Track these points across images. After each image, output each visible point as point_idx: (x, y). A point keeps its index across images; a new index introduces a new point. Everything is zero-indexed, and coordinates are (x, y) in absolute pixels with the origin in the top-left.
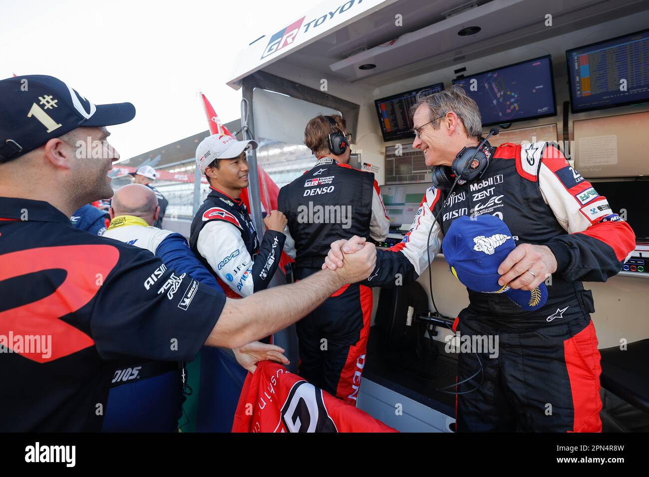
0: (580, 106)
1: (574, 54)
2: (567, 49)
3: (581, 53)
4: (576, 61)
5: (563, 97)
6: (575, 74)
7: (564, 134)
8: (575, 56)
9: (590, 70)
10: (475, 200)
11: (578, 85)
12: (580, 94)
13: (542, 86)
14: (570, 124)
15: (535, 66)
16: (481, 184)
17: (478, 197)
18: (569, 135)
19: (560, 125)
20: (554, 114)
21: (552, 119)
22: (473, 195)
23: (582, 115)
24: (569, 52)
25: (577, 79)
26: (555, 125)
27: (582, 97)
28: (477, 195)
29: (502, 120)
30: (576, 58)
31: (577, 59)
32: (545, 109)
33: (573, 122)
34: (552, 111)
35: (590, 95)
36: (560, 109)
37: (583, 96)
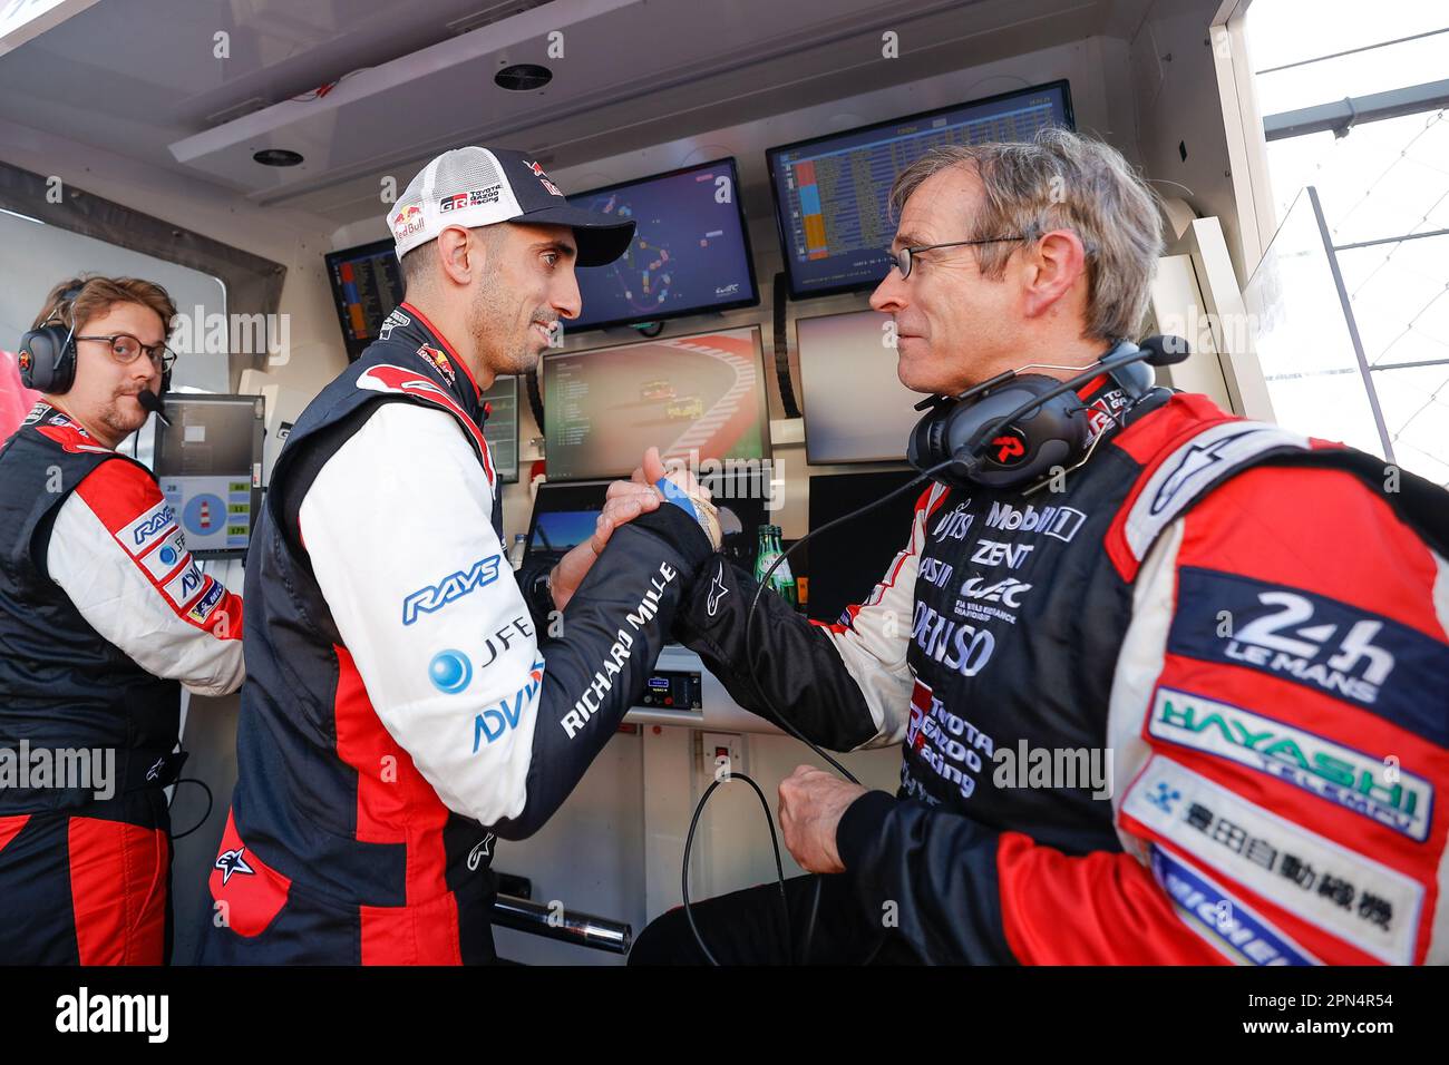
0: (806, 282)
1: (784, 158)
2: (768, 147)
3: (799, 158)
4: (790, 174)
5: (770, 268)
6: (791, 206)
7: (776, 352)
8: (786, 163)
9: (820, 198)
10: (976, 559)
11: (799, 231)
12: (806, 254)
13: (720, 233)
14: (790, 329)
15: (700, 183)
16: (1017, 514)
17: (990, 552)
18: (789, 354)
19: (768, 333)
20: (753, 301)
21: (744, 316)
22: (981, 542)
23: (820, 306)
24: (772, 154)
25: (796, 215)
26: (757, 328)
27: (808, 261)
28: (988, 545)
29: (634, 313)
30: (788, 168)
31: (792, 171)
32: (731, 288)
33: (796, 321)
34: (748, 295)
35: (826, 256)
36: (766, 291)
37: (812, 258)
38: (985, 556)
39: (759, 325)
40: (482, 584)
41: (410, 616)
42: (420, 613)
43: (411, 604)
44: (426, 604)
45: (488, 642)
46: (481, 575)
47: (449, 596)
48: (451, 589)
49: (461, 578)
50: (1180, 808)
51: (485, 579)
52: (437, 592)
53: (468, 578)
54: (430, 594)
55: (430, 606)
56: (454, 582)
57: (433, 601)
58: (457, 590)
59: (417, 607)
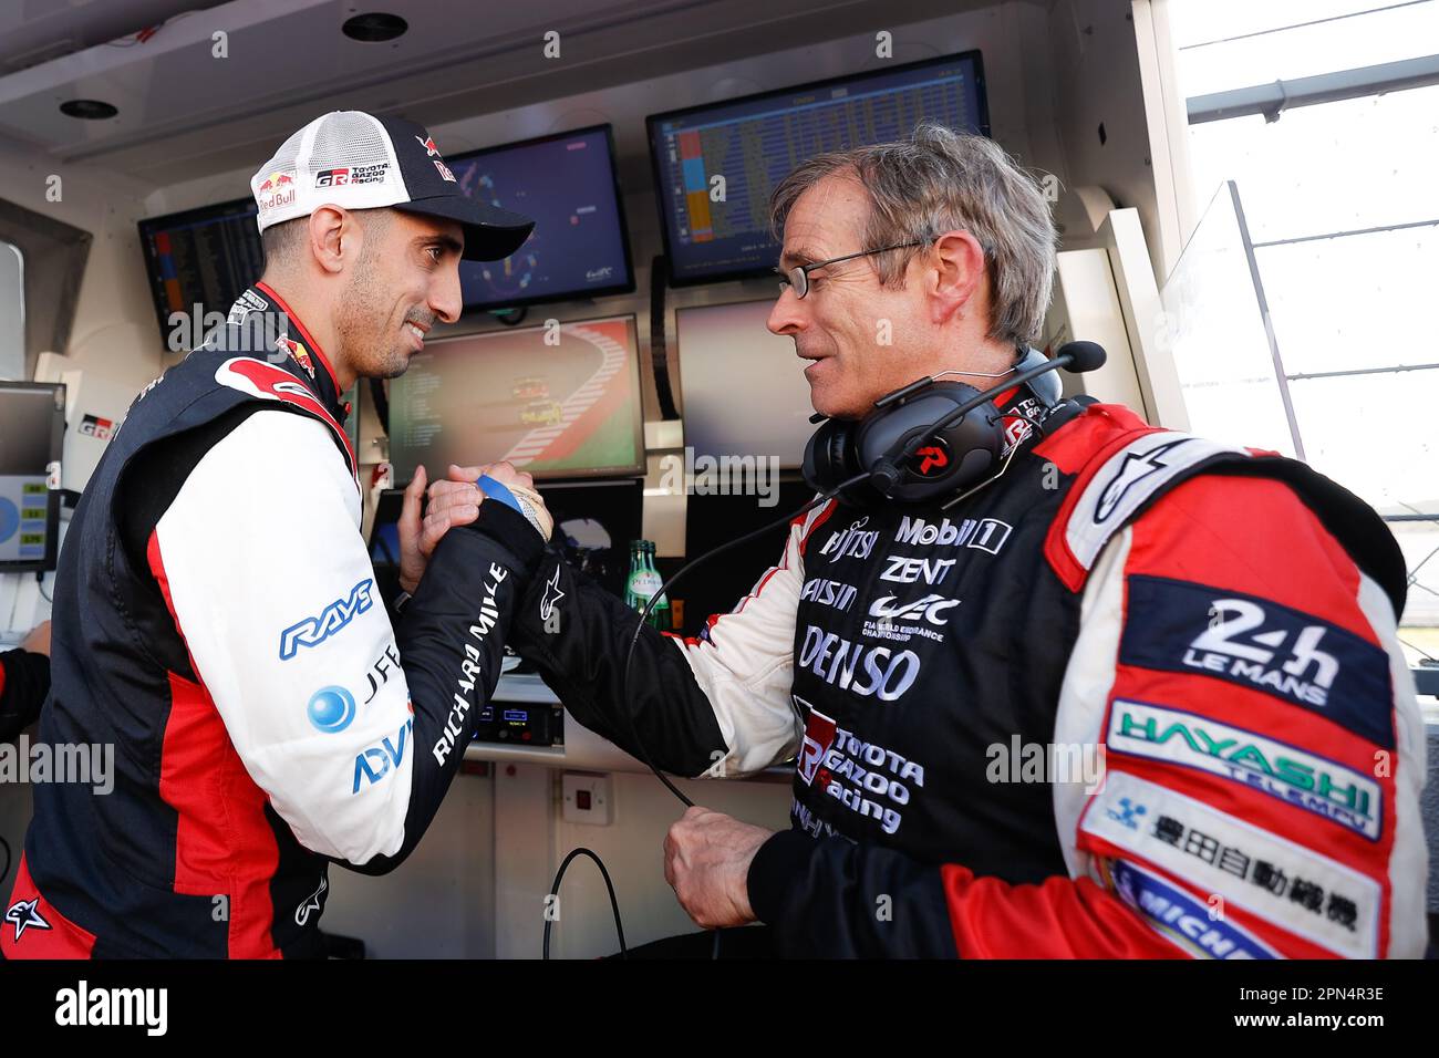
0: (688, 267)
1: (667, 126)
2: (649, 114)
3: (683, 127)
4: (672, 146)
5: (650, 249)
6: (673, 181)
7: (653, 345)
8: (669, 132)
10: (886, 576)
11: (681, 210)
12: (689, 235)
13: (592, 209)
14: (669, 320)
15: (572, 151)
16: (932, 528)
17: (901, 569)
18: (667, 348)
19: (644, 324)
20: (627, 288)
21: (617, 304)
22: (891, 558)
23: (700, 295)
24: (653, 121)
25: (678, 191)
26: (631, 317)
27: (691, 244)
28: (900, 561)
29: (494, 297)
30: (671, 138)
31: (675, 142)
32: (604, 272)
33: (676, 311)
34: (622, 278)
35: (710, 238)
36: (643, 276)
37: (696, 240)
38: (898, 573)
39: (635, 315)
40: (360, 612)
41: (288, 651)
42: (299, 646)
43: (290, 637)
44: (307, 637)
45: (369, 676)
46: (359, 601)
47: (331, 628)
48: (333, 619)
49: (340, 607)
50: (1147, 823)
51: (363, 605)
52: (318, 623)
53: (347, 606)
54: (311, 626)
55: (312, 640)
56: (334, 611)
57: (314, 634)
58: (338, 621)
59: (296, 641)
